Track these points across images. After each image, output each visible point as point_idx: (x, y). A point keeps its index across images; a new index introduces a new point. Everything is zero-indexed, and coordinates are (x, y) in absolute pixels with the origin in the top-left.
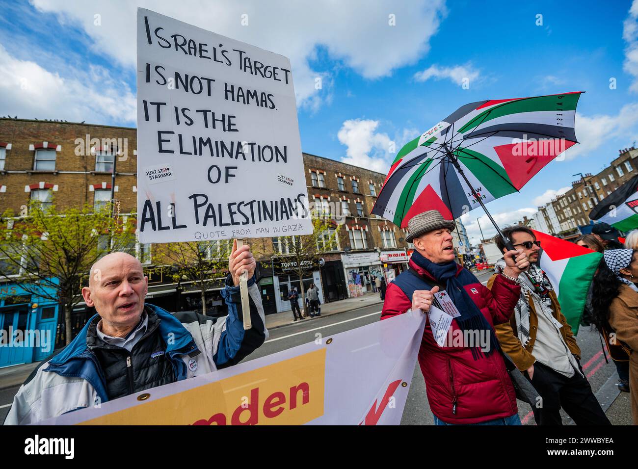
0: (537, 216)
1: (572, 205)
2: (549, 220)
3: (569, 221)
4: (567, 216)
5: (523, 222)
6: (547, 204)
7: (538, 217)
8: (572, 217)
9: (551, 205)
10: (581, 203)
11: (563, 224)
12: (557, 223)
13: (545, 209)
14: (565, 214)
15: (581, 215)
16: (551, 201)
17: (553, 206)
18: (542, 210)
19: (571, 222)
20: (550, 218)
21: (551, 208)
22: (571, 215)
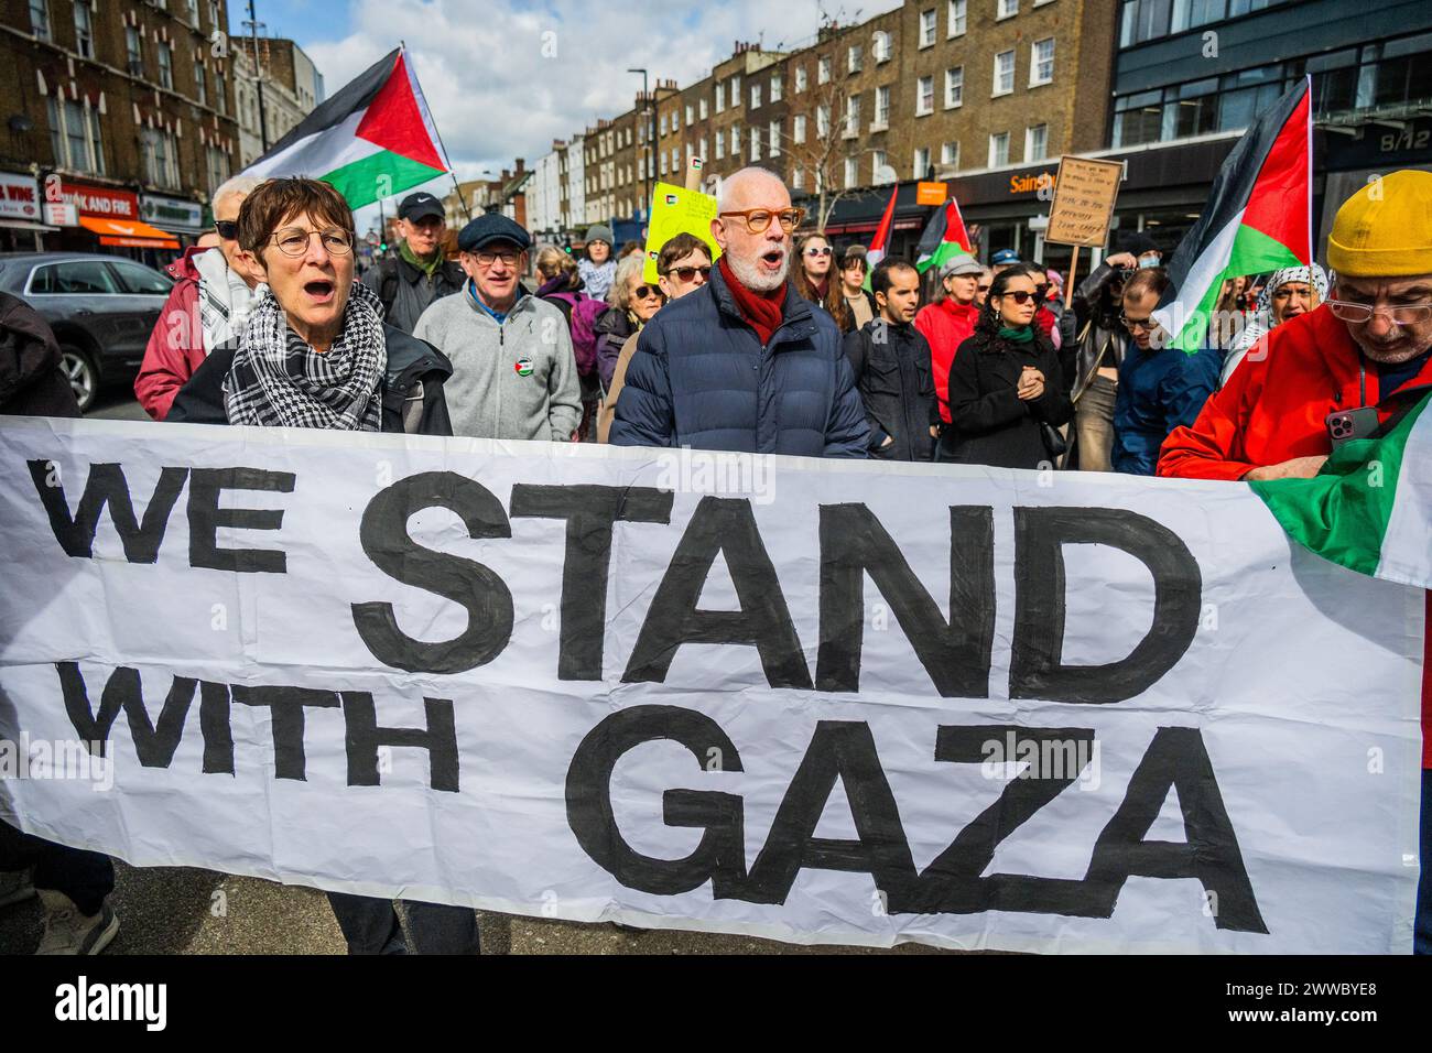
0: (545, 166)
1: (621, 157)
2: (567, 187)
3: (604, 199)
4: (603, 186)
5: (512, 175)
6: (575, 136)
7: (548, 167)
8: (611, 191)
9: (581, 144)
10: (637, 157)
11: (591, 204)
12: (580, 197)
13: (566, 150)
14: (603, 177)
15: (628, 190)
16: (584, 132)
17: (585, 148)
18: (560, 151)
19: (607, 206)
20: (571, 181)
21: (579, 152)
22: (612, 184)
